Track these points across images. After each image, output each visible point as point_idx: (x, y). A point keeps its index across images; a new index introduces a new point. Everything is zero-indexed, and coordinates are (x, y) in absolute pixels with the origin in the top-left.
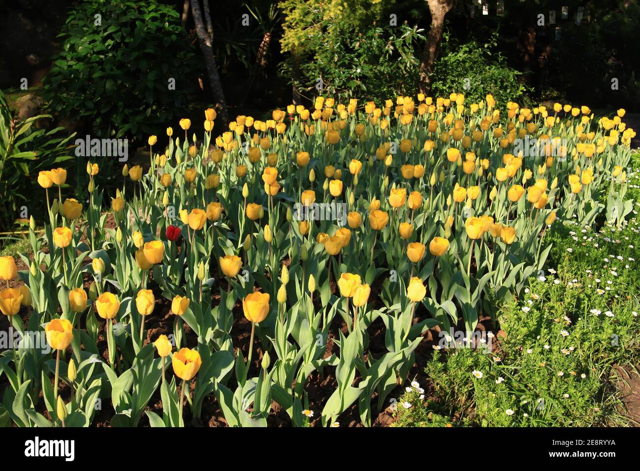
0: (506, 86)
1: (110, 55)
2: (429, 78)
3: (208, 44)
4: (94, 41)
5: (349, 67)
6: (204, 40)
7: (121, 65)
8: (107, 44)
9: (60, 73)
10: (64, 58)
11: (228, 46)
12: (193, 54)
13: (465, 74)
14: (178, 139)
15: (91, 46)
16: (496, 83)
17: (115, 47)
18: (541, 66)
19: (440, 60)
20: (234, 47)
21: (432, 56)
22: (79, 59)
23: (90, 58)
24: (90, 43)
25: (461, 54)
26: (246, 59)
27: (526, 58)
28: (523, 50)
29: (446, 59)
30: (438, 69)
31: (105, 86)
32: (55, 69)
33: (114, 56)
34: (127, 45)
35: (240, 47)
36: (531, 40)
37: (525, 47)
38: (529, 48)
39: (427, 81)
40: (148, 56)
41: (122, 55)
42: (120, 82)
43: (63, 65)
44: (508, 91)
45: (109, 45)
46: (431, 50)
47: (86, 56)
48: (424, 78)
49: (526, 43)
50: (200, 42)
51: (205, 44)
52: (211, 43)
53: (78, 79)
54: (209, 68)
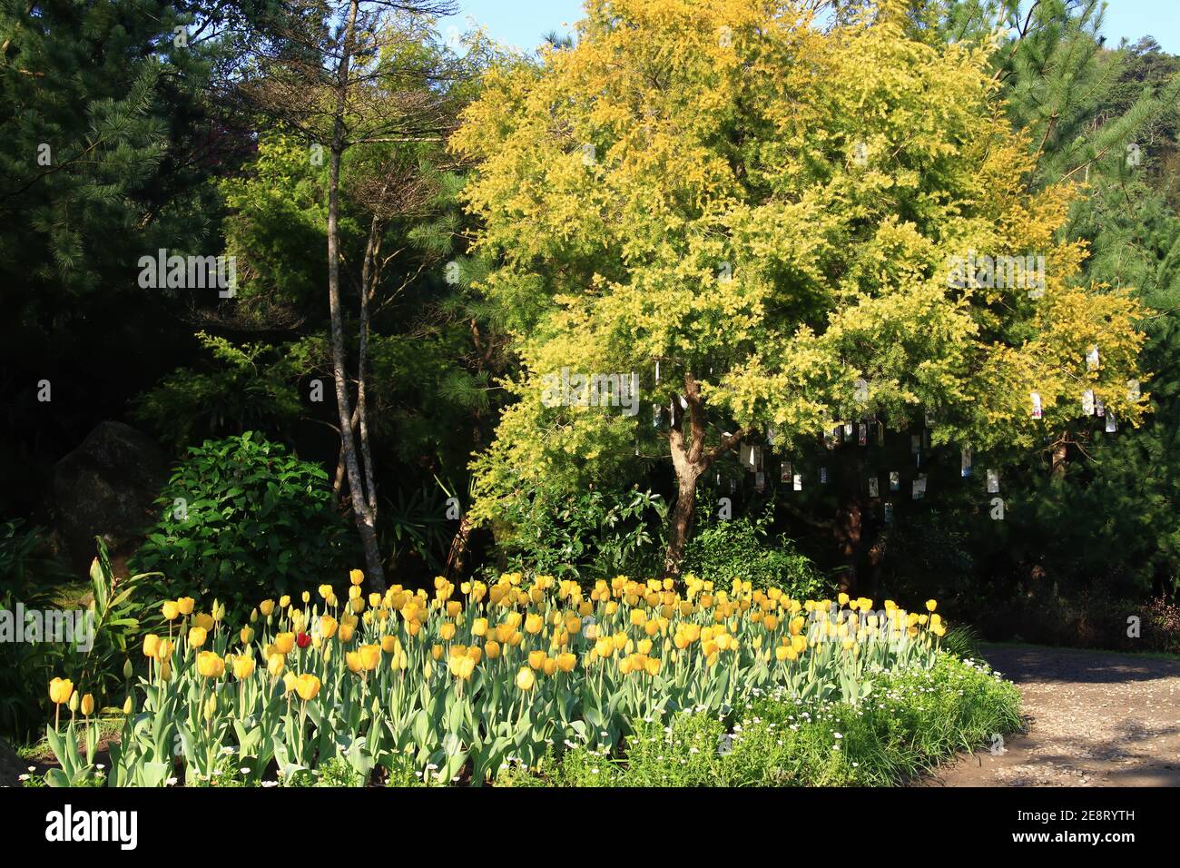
0: (791, 579)
1: (228, 528)
2: (678, 567)
3: (369, 522)
4: (207, 509)
5: (558, 545)
6: (362, 517)
7: (243, 542)
8: (224, 513)
9: (155, 551)
10: (164, 532)
11: (398, 527)
12: (344, 530)
13: (728, 561)
14: (315, 607)
15: (201, 515)
16: (774, 574)
17: (236, 518)
18: (874, 563)
19: (691, 541)
20: (407, 528)
21: (681, 535)
22: (183, 534)
23: (200, 532)
24: (200, 511)
25: (718, 532)
26: (423, 547)
27: (848, 549)
28: (843, 538)
29: (699, 538)
30: (689, 554)
31: (219, 568)
32: (149, 546)
33: (233, 530)
34: (252, 515)
35: (417, 529)
36: (854, 523)
37: (845, 533)
38: (852, 536)
39: (676, 571)
40: (280, 530)
41: (245, 529)
42: (239, 565)
43: (160, 541)
44: (794, 586)
45: (227, 514)
46: (679, 528)
47: (194, 528)
48: (672, 567)
49: (847, 527)
50: (355, 519)
51: (364, 523)
52: (373, 522)
53: (180, 560)
54: (368, 558)
